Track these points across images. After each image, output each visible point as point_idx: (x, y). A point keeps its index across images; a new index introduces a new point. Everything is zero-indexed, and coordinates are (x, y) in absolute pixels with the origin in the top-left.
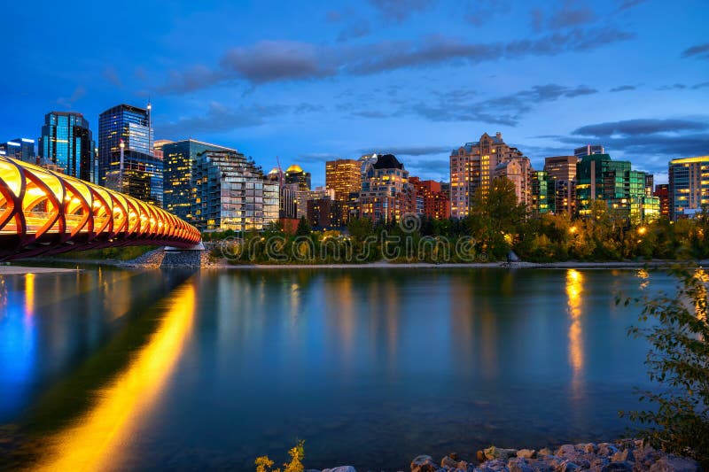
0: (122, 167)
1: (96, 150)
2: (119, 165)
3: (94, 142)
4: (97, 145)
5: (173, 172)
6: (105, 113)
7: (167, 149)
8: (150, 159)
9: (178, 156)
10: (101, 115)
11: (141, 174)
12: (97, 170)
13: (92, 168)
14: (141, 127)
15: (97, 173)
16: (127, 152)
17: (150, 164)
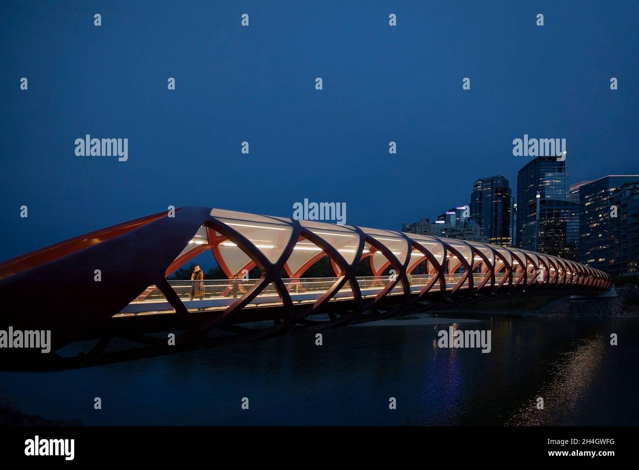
0: (538, 217)
1: (515, 205)
2: (535, 215)
3: (513, 198)
4: (516, 200)
5: (590, 214)
6: (523, 169)
7: (584, 190)
8: (566, 204)
9: (596, 196)
10: (519, 172)
11: (557, 221)
12: (515, 223)
13: (511, 223)
14: (557, 173)
15: (515, 227)
16: (543, 202)
17: (565, 209)
